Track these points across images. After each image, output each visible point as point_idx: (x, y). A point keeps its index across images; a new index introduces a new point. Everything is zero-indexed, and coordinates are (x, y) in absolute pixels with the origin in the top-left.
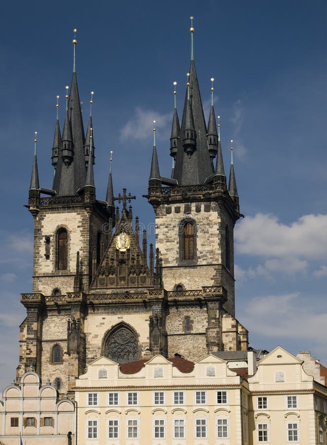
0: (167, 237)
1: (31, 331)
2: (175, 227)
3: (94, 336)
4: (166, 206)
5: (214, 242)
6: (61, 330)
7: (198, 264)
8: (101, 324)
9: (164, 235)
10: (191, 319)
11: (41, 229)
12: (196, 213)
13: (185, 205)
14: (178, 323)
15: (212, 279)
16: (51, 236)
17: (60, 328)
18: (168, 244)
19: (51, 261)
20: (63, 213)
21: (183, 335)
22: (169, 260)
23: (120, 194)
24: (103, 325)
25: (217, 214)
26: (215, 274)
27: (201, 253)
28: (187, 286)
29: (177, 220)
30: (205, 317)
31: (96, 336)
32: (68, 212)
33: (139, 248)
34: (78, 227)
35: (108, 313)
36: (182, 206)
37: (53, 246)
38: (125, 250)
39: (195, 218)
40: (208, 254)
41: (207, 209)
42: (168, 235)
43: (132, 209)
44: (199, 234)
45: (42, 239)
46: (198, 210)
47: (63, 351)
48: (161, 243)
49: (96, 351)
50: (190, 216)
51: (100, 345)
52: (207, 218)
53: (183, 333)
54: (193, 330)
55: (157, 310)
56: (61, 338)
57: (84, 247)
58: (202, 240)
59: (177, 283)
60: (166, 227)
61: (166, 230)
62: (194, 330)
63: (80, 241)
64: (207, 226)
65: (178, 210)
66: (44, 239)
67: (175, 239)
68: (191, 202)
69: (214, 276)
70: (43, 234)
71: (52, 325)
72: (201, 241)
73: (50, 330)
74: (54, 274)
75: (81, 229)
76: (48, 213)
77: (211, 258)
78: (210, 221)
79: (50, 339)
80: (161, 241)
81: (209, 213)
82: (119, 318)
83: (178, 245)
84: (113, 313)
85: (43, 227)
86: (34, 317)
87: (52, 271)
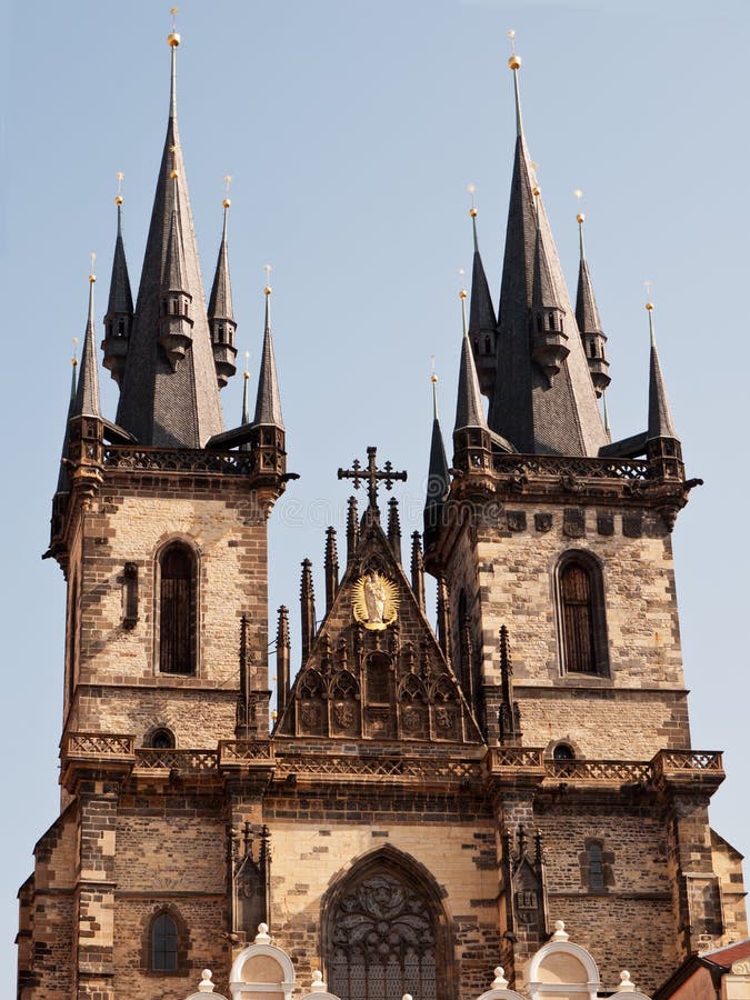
0: (516, 598)
1: (94, 857)
2: (541, 571)
3: (292, 887)
4: (508, 507)
5: (659, 626)
6: (181, 865)
7: (617, 684)
8: (316, 850)
9: (506, 591)
10: (608, 848)
11: (106, 541)
12: (600, 539)
13: (565, 511)
14: (565, 860)
15: (661, 733)
16: (141, 563)
17: (175, 855)
18: (522, 619)
19: (141, 640)
20: (180, 497)
21: (584, 896)
22: (528, 668)
23: (356, 462)
24: (322, 855)
25: (662, 548)
26: (669, 720)
27: (623, 653)
28: (589, 748)
29: (543, 552)
30: (648, 846)
31: (301, 890)
32: (197, 497)
33: (424, 624)
34: (232, 544)
35: (340, 816)
36: (558, 513)
37: (146, 595)
38: (382, 627)
39: (598, 551)
40: (644, 659)
41: (633, 530)
42: (519, 592)
43: (397, 507)
44: (613, 598)
45: (110, 571)
46: (605, 529)
47: (188, 932)
48: (498, 614)
49: (301, 936)
50: (582, 544)
51: (316, 918)
52: (635, 555)
53: (585, 891)
54: (613, 884)
55: (521, 812)
56: (179, 888)
57: (251, 607)
58: (624, 616)
59: (556, 738)
60: (511, 570)
61: (512, 577)
62: (619, 885)
63: (237, 586)
64: (638, 579)
65: (543, 524)
66: (118, 569)
67: (539, 606)
68: (585, 505)
69: (666, 724)
70: (112, 556)
71: (149, 846)
72: (620, 620)
73: (142, 860)
74: (153, 682)
75: (242, 550)
76: (132, 495)
77: (654, 671)
78: (643, 563)
79: (141, 890)
80: (498, 609)
81: (638, 541)
82: (374, 834)
83: (552, 627)
84: (357, 819)
85: (113, 533)
86: (103, 813)
87: (146, 673)
